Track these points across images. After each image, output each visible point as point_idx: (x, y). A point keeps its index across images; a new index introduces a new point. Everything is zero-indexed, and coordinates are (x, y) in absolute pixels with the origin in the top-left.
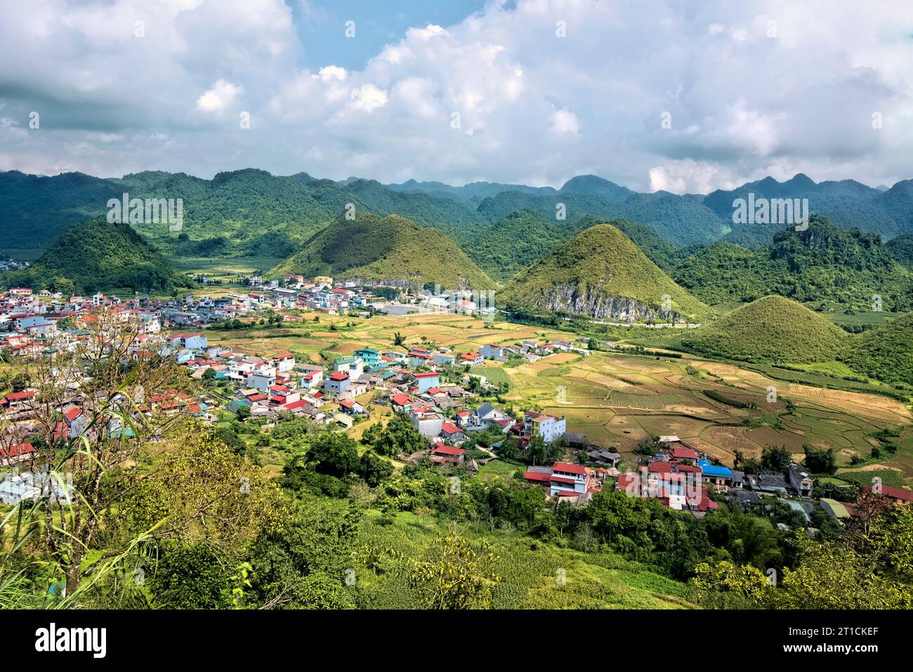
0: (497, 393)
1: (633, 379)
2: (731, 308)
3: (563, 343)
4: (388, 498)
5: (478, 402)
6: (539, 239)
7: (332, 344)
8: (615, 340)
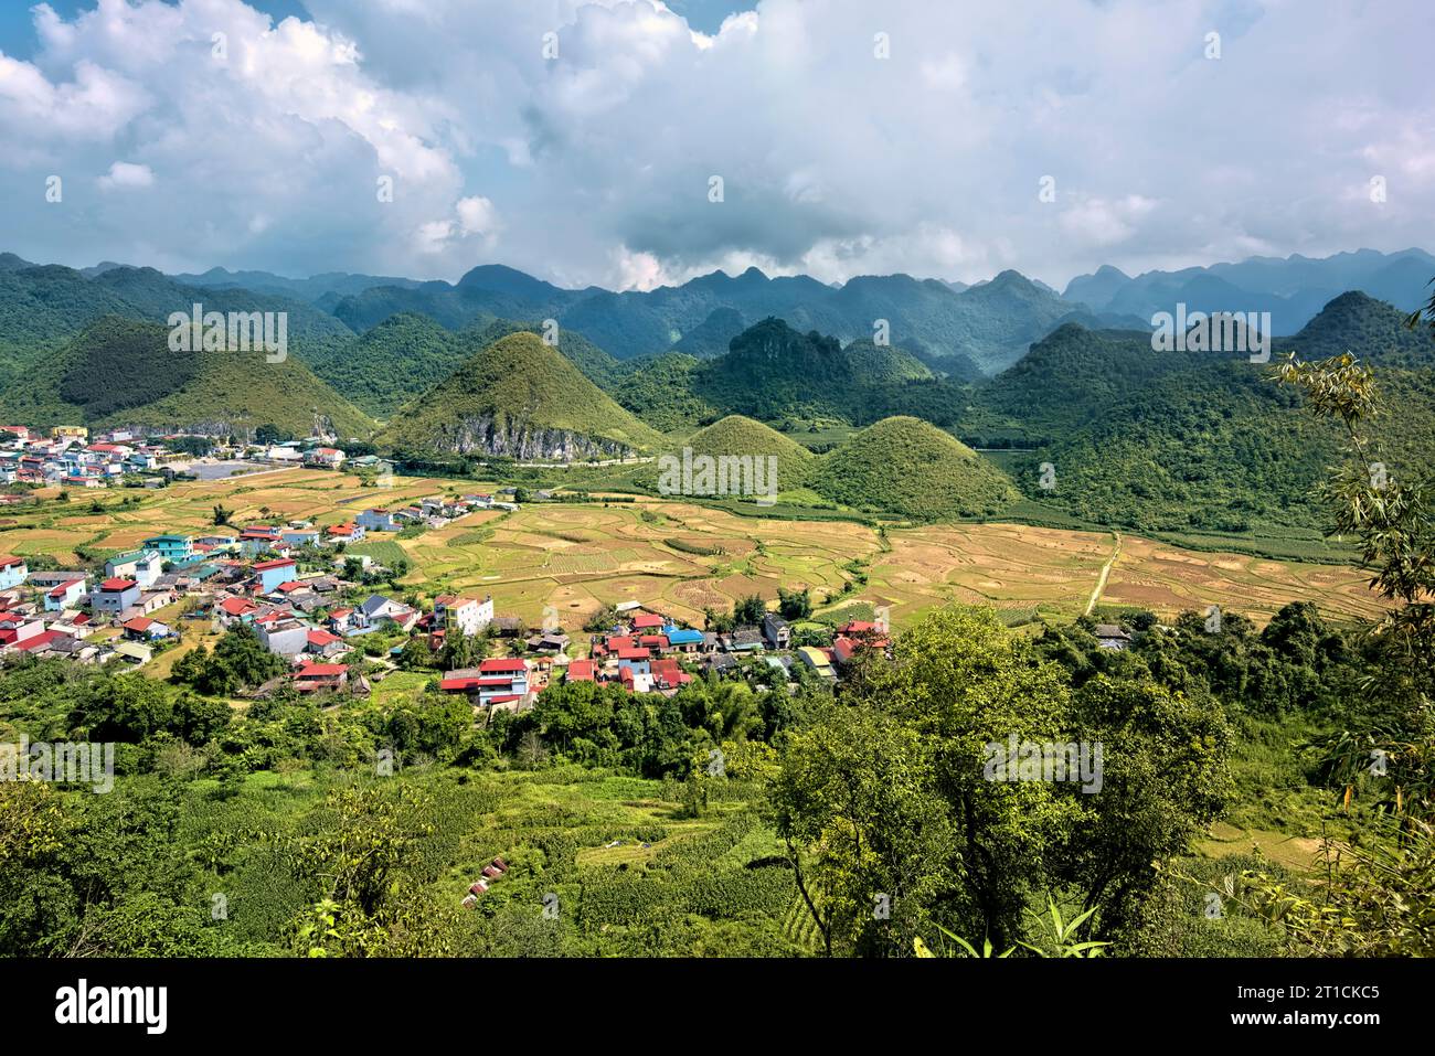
0: (389, 577)
1: (577, 536)
3: (481, 498)
4: (228, 757)
5: (361, 594)
6: (433, 355)
8: (550, 486)
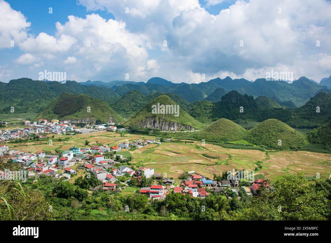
0: (127, 161)
1: (177, 152)
2: (209, 123)
3: (151, 140)
4: (87, 205)
5: (120, 165)
6: (140, 101)
7: (60, 146)
8: (170, 138)
